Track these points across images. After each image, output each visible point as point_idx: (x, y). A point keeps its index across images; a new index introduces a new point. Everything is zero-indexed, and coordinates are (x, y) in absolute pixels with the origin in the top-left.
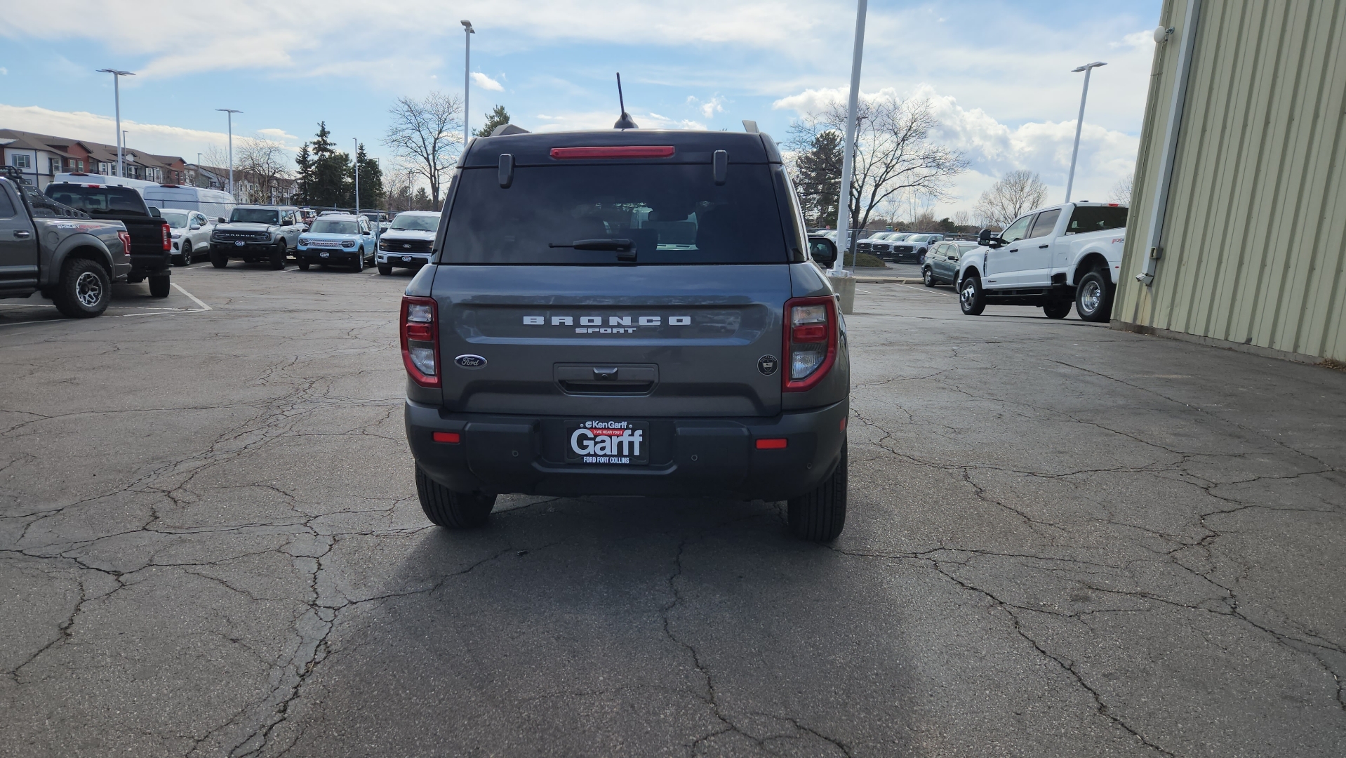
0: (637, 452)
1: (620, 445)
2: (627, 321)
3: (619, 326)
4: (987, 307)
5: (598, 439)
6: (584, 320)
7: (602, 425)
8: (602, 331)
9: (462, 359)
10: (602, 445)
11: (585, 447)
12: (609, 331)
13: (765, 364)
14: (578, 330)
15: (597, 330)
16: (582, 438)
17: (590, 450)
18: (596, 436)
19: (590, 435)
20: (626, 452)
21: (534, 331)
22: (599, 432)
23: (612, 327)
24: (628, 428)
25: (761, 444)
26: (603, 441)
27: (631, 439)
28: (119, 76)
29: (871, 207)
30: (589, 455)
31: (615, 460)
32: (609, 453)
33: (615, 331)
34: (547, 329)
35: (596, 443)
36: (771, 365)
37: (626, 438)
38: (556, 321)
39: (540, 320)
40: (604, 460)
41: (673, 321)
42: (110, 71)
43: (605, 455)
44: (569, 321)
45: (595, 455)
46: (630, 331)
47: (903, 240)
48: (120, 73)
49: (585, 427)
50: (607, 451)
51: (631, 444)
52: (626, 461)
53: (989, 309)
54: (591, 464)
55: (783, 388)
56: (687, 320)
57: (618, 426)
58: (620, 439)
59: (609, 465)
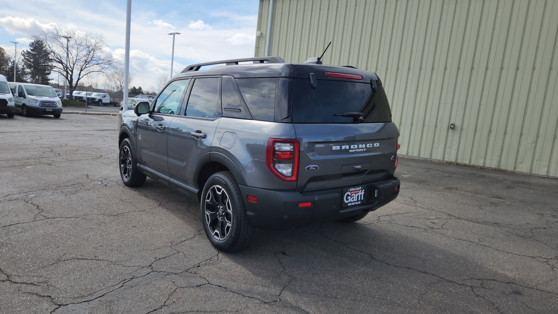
0: (362, 199)
1: (358, 196)
2: (364, 146)
3: (362, 148)
6: (352, 147)
7: (354, 189)
8: (357, 150)
9: (309, 167)
12: (359, 150)
14: (350, 151)
15: (356, 150)
16: (348, 195)
17: (349, 201)
19: (350, 194)
20: (359, 199)
21: (336, 152)
22: (353, 192)
23: (360, 149)
24: (361, 190)
25: (395, 189)
27: (361, 193)
29: (79, 79)
30: (349, 203)
31: (357, 203)
32: (355, 200)
34: (341, 151)
35: (351, 197)
38: (343, 147)
39: (338, 148)
40: (353, 204)
41: (375, 145)
43: (354, 202)
44: (347, 147)
45: (351, 202)
46: (365, 150)
49: (349, 191)
51: (361, 195)
52: (360, 203)
56: (378, 145)
57: (358, 189)
58: (358, 194)
59: (355, 205)
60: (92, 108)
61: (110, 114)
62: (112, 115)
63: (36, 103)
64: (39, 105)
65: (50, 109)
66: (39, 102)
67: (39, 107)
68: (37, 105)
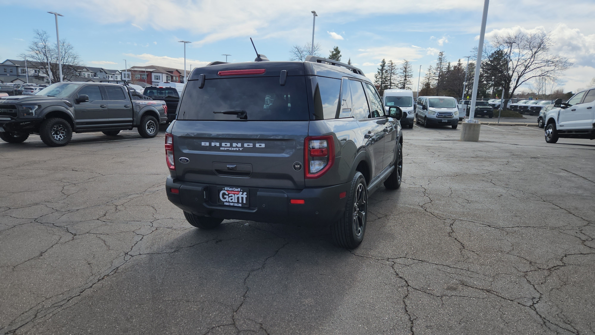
0: (245, 202)
1: (238, 198)
2: (240, 145)
3: (237, 147)
4: (559, 139)
5: (230, 195)
6: (223, 144)
7: (231, 189)
8: (230, 149)
9: (181, 159)
10: (231, 198)
11: (225, 198)
12: (233, 149)
13: (296, 166)
14: (221, 149)
15: (228, 148)
16: (224, 194)
17: (227, 200)
18: (229, 194)
19: (227, 193)
20: (240, 201)
21: (205, 148)
22: (230, 192)
23: (234, 147)
24: (241, 191)
25: (293, 201)
26: (232, 196)
27: (242, 196)
28: (186, 43)
29: (516, 87)
30: (226, 202)
31: (236, 205)
32: (234, 201)
33: (235, 149)
34: (210, 148)
35: (229, 197)
36: (299, 166)
37: (240, 195)
38: (213, 144)
39: (207, 144)
40: (232, 204)
41: (257, 145)
42: (183, 42)
43: (232, 202)
44: (218, 144)
45: (229, 202)
46: (241, 149)
47: (536, 104)
48: (187, 42)
49: (224, 190)
50: (233, 201)
51: (242, 198)
52: (240, 205)
53: (561, 140)
54: (227, 206)
55: (305, 177)
56: (263, 145)
57: (237, 190)
58: (238, 196)
59: (234, 206)
60: (526, 118)
61: (525, 125)
62: (527, 125)
63: (434, 114)
64: (437, 116)
65: (445, 120)
66: (436, 114)
67: (437, 118)
68: (434, 116)
